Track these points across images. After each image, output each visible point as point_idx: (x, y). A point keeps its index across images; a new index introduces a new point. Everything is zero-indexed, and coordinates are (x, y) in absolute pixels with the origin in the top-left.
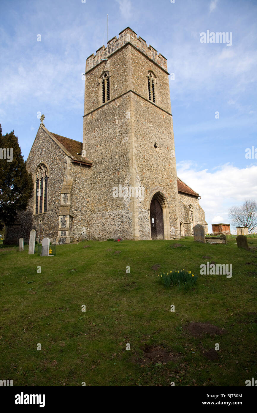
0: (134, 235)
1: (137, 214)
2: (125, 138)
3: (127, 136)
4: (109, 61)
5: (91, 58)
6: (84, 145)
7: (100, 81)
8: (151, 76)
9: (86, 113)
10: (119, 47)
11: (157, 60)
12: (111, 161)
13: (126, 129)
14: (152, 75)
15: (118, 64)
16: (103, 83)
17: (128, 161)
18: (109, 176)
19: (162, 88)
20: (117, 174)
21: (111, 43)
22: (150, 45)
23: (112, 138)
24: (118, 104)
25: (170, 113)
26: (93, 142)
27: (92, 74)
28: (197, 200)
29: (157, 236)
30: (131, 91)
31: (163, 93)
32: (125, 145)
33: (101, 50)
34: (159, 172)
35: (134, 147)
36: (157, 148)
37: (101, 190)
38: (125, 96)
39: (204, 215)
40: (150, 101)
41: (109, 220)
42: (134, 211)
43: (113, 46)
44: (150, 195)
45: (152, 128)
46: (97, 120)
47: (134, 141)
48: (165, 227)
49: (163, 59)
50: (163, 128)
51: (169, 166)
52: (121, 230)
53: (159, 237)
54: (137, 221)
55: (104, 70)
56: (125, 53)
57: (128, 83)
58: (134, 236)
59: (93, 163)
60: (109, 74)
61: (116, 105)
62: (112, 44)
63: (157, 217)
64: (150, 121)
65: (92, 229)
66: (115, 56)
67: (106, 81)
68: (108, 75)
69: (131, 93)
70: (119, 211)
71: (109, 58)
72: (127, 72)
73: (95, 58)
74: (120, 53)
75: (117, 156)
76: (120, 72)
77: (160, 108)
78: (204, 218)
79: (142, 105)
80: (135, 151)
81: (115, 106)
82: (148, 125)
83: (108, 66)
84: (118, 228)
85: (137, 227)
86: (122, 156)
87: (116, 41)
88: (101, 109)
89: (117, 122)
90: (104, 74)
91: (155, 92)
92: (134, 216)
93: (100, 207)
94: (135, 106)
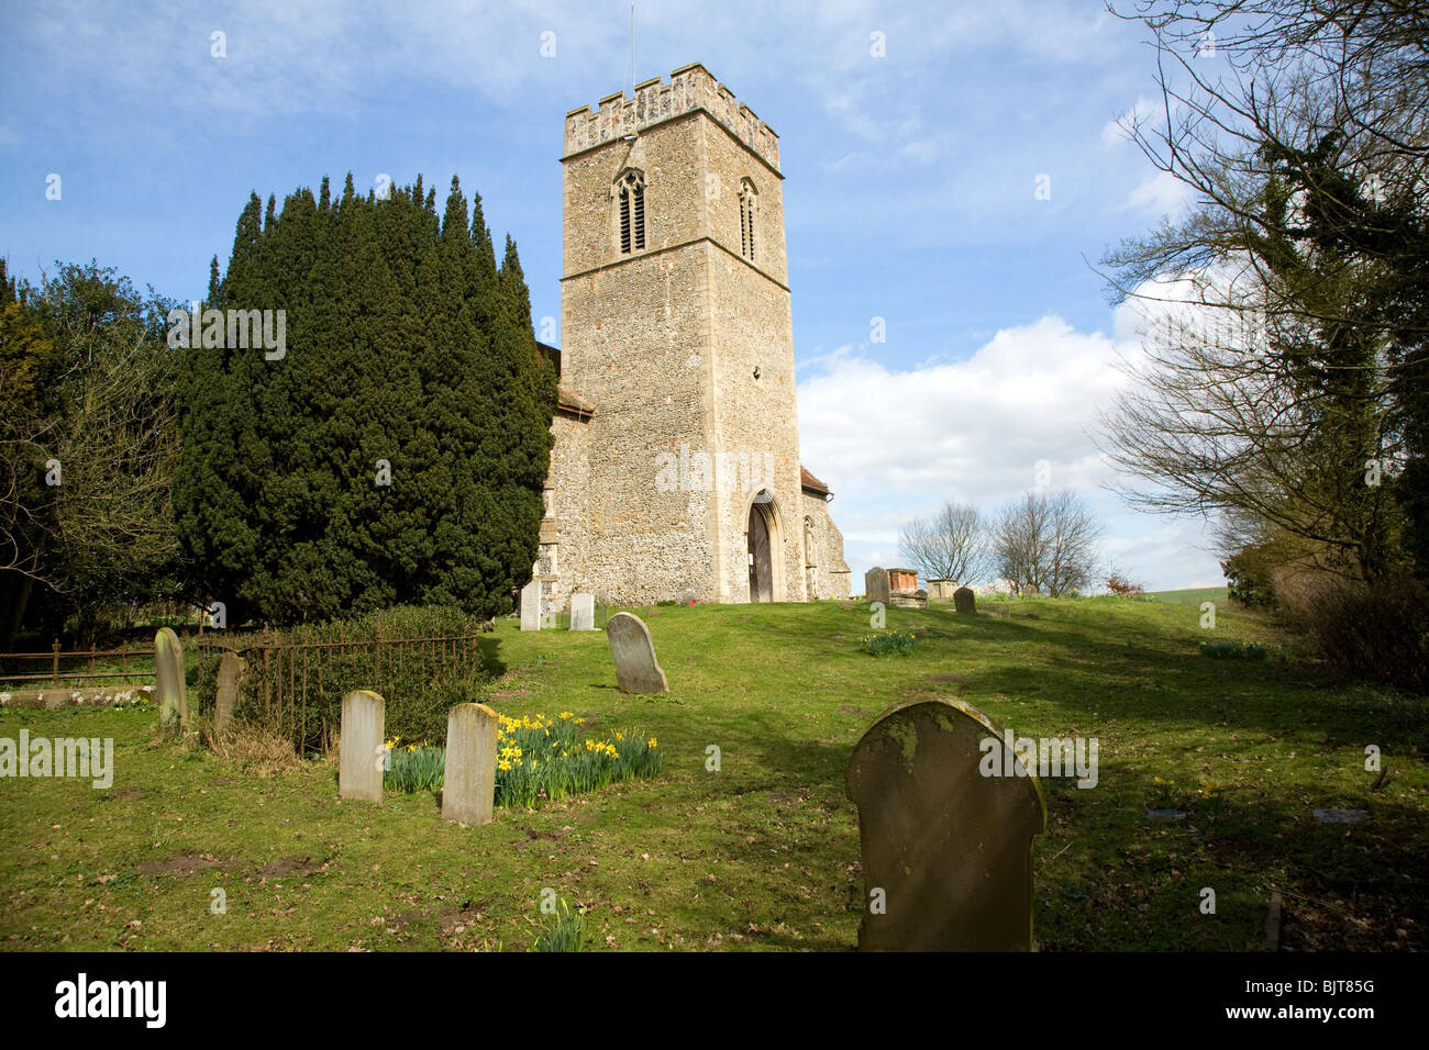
0: (719, 592)
1: (723, 543)
2: (692, 357)
3: (697, 354)
4: (640, 139)
5: (581, 116)
6: (565, 359)
7: (616, 190)
8: (746, 190)
9: (570, 272)
10: (674, 114)
11: (758, 142)
12: (651, 410)
13: (696, 334)
14: (748, 186)
15: (670, 159)
16: (624, 195)
17: (699, 416)
18: (646, 448)
19: (768, 220)
20: (669, 444)
21: (646, 91)
22: (742, 103)
23: (653, 353)
24: (671, 266)
25: (786, 285)
26: (592, 352)
27: (587, 166)
28: (823, 504)
29: (758, 596)
30: (707, 238)
31: (772, 231)
32: (691, 374)
33: (614, 103)
34: (765, 439)
35: (715, 382)
36: (760, 380)
37: (623, 482)
38: (691, 247)
39: (841, 545)
40: (744, 258)
41: (647, 557)
42: (717, 537)
43: (652, 102)
44: (747, 498)
45: (749, 331)
46: (608, 297)
47: (714, 366)
48: (775, 575)
49: (771, 135)
50: (771, 327)
51: (784, 422)
52: (682, 580)
53: (764, 598)
54: (724, 559)
55: (624, 162)
56: (688, 134)
57: (700, 216)
58: (719, 595)
59: (597, 411)
60: (642, 179)
61: (666, 267)
62: (651, 96)
63: (757, 549)
64: (745, 312)
65: (596, 579)
66: (661, 134)
67: (631, 194)
68: (637, 180)
69: (708, 243)
70: (676, 535)
71: (642, 133)
72: (695, 186)
73: (596, 121)
74: (675, 128)
75: (669, 400)
76: (675, 181)
77: (765, 276)
78: (841, 555)
79: (730, 271)
80: (717, 392)
81: (662, 268)
82: (741, 322)
83: (639, 157)
84: (671, 575)
85: (724, 575)
86: (685, 401)
87: (662, 93)
88: (617, 269)
89: (669, 313)
90: (627, 174)
91: (754, 232)
92: (717, 548)
93: (618, 524)
94: (716, 278)
